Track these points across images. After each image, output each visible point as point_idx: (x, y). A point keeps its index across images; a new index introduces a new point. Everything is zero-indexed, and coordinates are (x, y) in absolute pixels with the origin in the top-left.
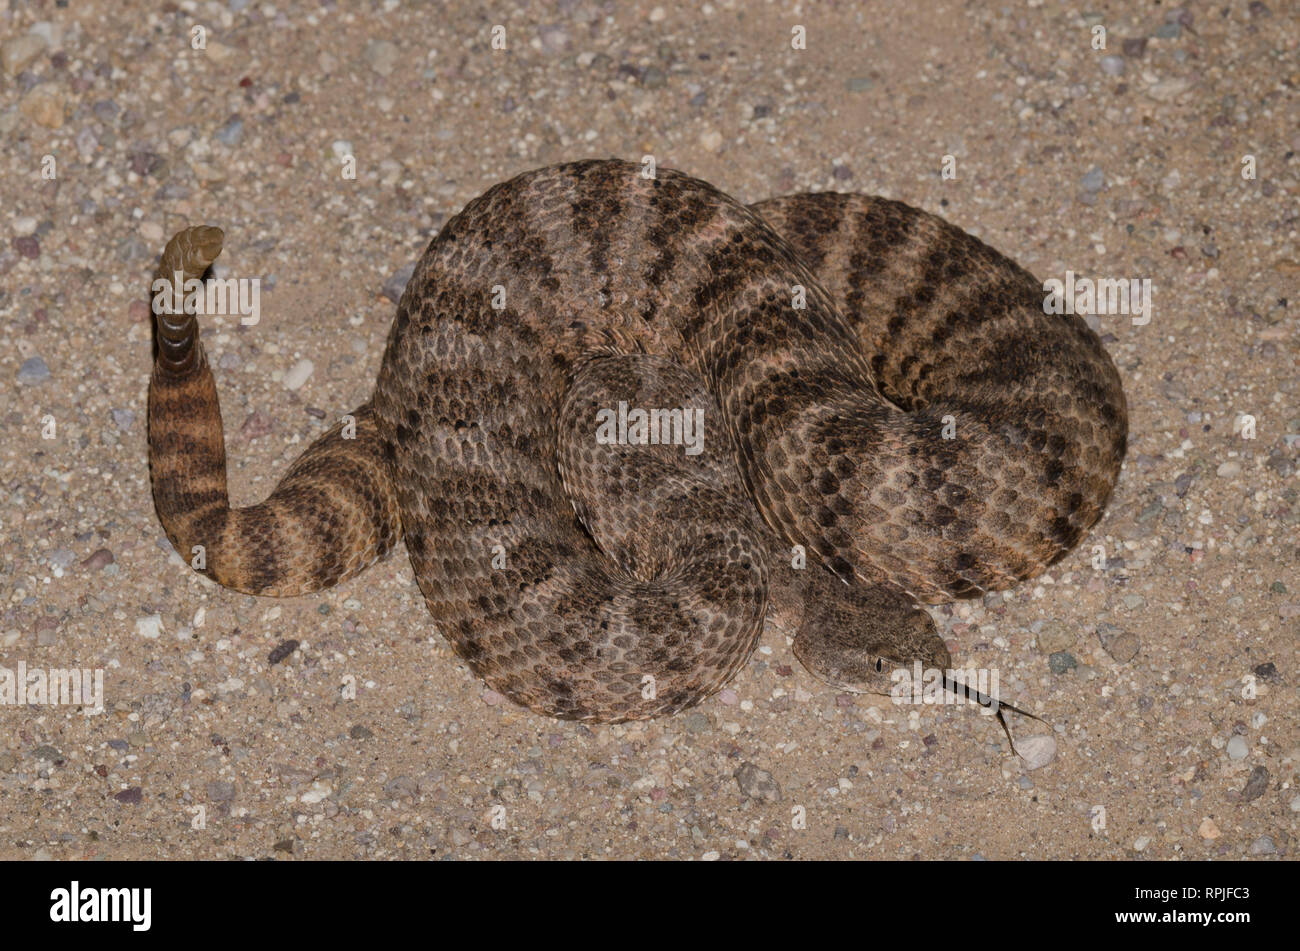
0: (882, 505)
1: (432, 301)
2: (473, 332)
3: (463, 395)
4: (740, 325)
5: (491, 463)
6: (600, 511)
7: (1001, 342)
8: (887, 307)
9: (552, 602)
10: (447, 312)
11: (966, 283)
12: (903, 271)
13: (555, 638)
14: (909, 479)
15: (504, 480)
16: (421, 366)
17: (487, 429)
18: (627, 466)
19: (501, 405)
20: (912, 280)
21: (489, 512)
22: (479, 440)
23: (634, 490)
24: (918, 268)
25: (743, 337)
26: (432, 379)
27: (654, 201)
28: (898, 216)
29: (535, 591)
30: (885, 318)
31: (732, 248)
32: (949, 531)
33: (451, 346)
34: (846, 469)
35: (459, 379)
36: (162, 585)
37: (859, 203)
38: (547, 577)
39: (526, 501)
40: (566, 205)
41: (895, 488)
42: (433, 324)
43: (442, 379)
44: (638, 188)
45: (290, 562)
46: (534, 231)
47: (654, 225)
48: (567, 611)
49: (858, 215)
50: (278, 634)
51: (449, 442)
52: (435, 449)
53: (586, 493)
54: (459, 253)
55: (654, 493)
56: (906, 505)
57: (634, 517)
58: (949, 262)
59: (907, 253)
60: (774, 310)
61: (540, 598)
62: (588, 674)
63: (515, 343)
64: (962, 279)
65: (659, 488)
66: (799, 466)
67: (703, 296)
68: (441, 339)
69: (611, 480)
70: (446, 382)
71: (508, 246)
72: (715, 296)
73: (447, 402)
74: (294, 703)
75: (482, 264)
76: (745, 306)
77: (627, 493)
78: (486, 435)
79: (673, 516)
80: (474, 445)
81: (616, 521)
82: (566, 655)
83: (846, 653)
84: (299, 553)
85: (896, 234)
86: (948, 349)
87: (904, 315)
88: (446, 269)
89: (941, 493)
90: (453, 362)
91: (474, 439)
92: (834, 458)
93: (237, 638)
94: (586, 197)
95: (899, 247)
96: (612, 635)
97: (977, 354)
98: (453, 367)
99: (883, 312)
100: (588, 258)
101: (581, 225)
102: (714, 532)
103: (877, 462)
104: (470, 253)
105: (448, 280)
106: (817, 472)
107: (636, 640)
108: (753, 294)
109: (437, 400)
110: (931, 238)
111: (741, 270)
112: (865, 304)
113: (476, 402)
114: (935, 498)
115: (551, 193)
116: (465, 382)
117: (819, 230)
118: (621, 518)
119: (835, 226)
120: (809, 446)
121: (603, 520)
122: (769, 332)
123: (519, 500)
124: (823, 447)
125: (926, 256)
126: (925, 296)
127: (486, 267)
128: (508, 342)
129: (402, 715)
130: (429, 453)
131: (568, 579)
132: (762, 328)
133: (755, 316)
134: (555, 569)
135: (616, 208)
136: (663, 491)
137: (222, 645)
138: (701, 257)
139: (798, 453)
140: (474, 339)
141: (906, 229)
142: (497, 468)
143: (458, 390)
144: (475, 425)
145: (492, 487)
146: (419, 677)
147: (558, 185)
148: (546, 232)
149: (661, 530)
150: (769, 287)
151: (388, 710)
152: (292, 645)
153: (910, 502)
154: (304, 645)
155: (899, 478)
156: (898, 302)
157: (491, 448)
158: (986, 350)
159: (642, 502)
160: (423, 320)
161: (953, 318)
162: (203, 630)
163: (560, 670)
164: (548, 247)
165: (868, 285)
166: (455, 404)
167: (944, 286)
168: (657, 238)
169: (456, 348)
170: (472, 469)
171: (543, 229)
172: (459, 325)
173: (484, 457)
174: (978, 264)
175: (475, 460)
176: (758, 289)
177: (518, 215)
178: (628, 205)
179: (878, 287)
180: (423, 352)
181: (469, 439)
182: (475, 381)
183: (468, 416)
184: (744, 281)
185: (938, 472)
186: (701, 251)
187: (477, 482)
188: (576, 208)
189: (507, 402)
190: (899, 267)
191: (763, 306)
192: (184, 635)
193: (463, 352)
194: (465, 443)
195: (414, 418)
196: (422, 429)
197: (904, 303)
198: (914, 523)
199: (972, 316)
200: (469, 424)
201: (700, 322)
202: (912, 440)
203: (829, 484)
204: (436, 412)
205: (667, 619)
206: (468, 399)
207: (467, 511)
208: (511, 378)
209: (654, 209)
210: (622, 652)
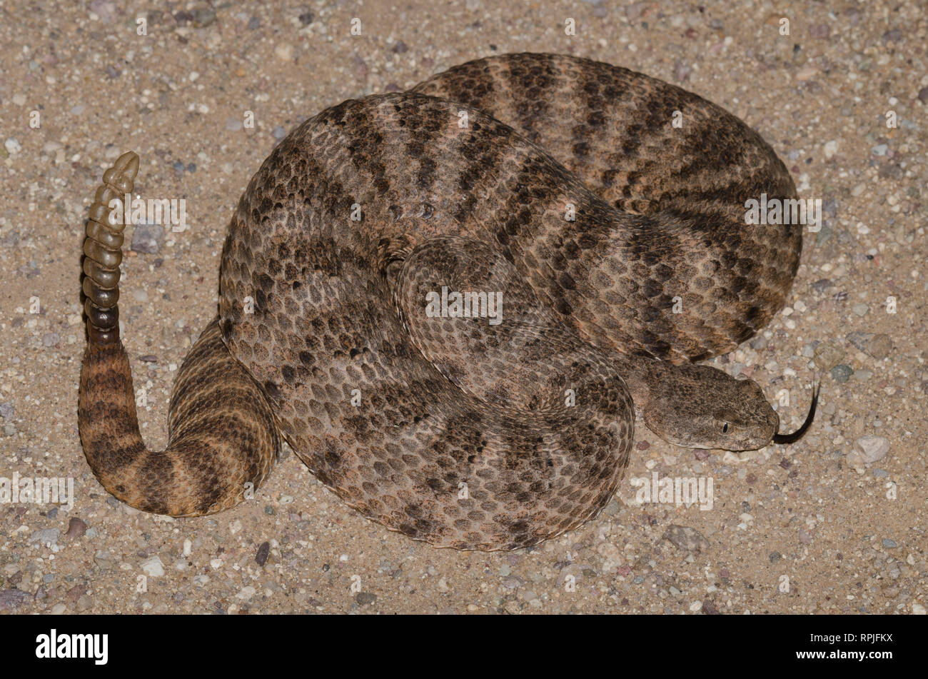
0: (698, 292)
1: (291, 261)
2: (332, 275)
3: (348, 329)
4: (516, 190)
5: (390, 374)
6: (468, 367)
7: (693, 137)
8: (564, 138)
9: (501, 462)
10: (307, 265)
11: (628, 99)
12: (565, 106)
13: (512, 488)
14: (713, 265)
15: (406, 384)
16: (302, 313)
17: (375, 350)
18: (482, 328)
19: (375, 327)
20: (578, 111)
21: (410, 413)
22: (373, 359)
23: (496, 345)
24: (578, 99)
25: (524, 197)
26: (316, 323)
27: (402, 123)
28: (537, 64)
29: (482, 459)
30: (567, 147)
31: (475, 136)
32: (742, 295)
33: (323, 292)
34: (666, 273)
35: (339, 316)
36: (140, 532)
37: (498, 64)
38: (485, 443)
39: (427, 394)
40: (342, 150)
41: (705, 275)
42: (300, 279)
43: (325, 321)
44: (385, 117)
45: (229, 480)
46: (331, 179)
47: (409, 141)
48: (517, 464)
49: (505, 73)
50: (250, 542)
51: (349, 370)
52: (337, 378)
53: (452, 356)
54: (291, 215)
55: (513, 344)
56: (715, 287)
57: (501, 367)
58: (603, 87)
59: (561, 90)
60: (535, 169)
61: (490, 463)
62: (541, 507)
63: (359, 272)
64: (623, 97)
65: (514, 338)
66: (623, 282)
67: (465, 182)
68: (313, 289)
69: (473, 342)
70: (331, 322)
71: (320, 198)
72: (478, 177)
73: (336, 338)
74: (303, 591)
75: (312, 218)
76: (511, 174)
77: (490, 349)
78: (377, 354)
79: (536, 357)
80: (372, 366)
81: (485, 373)
82: (523, 497)
83: (696, 421)
84: (234, 471)
85: (544, 78)
86: (643, 154)
87: (585, 141)
88: (288, 232)
89: (736, 269)
90: (329, 304)
91: (370, 361)
92: (653, 268)
93: (223, 555)
94: (354, 138)
95: (551, 88)
96: (558, 469)
97: (675, 152)
98: (332, 308)
99: (563, 143)
100: (375, 185)
101: (359, 162)
102: (576, 360)
103: (688, 262)
104: (299, 212)
105: (294, 240)
106: (641, 282)
107: (576, 465)
108: (511, 164)
109: (327, 339)
110: (575, 73)
111: (492, 149)
112: (543, 141)
113: (359, 331)
114: (733, 273)
115: (329, 144)
116: (345, 318)
117: (478, 96)
118: (489, 370)
119: (490, 87)
120: (629, 264)
121: (473, 375)
122: (543, 187)
123: (423, 394)
124: (642, 262)
125: (579, 88)
126: (597, 121)
127: (314, 220)
128: (355, 274)
129: (385, 574)
130: (331, 381)
131: (499, 438)
132: (535, 186)
133: (524, 179)
134: (484, 435)
135: (379, 138)
136: (518, 340)
137: (215, 564)
138: (455, 152)
139: (620, 272)
140: (335, 280)
141: (550, 72)
142: (396, 377)
143: (343, 326)
144: (366, 350)
145: (401, 393)
146: (376, 539)
147: (330, 136)
148: (339, 176)
149: (529, 370)
150: (521, 154)
151: (372, 573)
152: (265, 547)
153: (718, 283)
154: (274, 544)
155: (706, 267)
156: (574, 131)
157: (385, 364)
158: (681, 147)
159: (505, 353)
160: (289, 278)
161: (633, 130)
162: (193, 557)
163: (518, 511)
164: (345, 187)
165: (540, 125)
166: (344, 338)
167: (609, 107)
168: (414, 150)
169: (327, 292)
170: (380, 386)
171: (336, 174)
172: (320, 273)
173: (384, 373)
174: (628, 81)
175: (378, 376)
176: (513, 158)
177: (317, 170)
178: (385, 133)
179: (549, 124)
180: (300, 303)
181: (366, 362)
182: (351, 314)
183: (358, 344)
184: (499, 157)
185: (732, 253)
186: (453, 148)
187: (388, 393)
188: (352, 149)
189: (376, 323)
190: (559, 104)
191: (526, 170)
192: (181, 566)
193: (333, 293)
194: (364, 366)
195: (306, 357)
196: (316, 364)
197: (579, 131)
198: (720, 297)
199: (650, 124)
200: (361, 350)
201: (472, 201)
202: (699, 234)
203: (653, 288)
204: (329, 348)
205: (592, 440)
206: (353, 331)
207: (390, 418)
208: (370, 302)
209: (405, 129)
210: (567, 478)
